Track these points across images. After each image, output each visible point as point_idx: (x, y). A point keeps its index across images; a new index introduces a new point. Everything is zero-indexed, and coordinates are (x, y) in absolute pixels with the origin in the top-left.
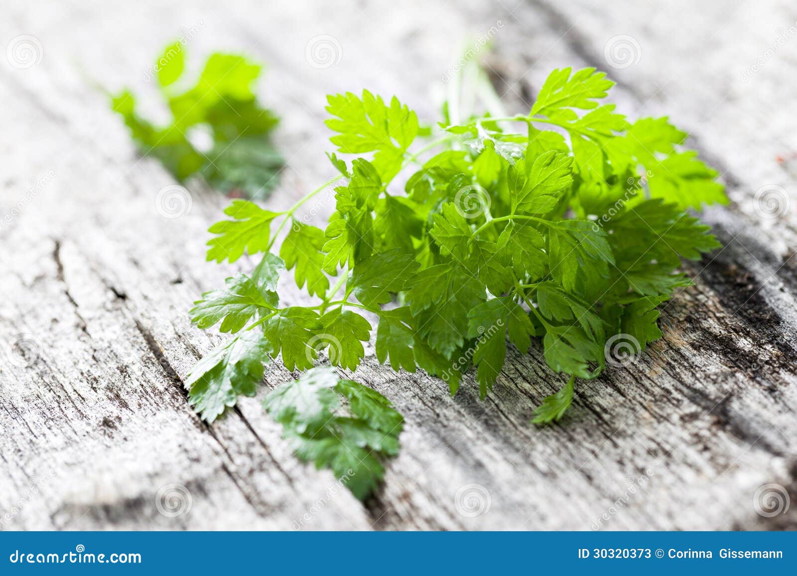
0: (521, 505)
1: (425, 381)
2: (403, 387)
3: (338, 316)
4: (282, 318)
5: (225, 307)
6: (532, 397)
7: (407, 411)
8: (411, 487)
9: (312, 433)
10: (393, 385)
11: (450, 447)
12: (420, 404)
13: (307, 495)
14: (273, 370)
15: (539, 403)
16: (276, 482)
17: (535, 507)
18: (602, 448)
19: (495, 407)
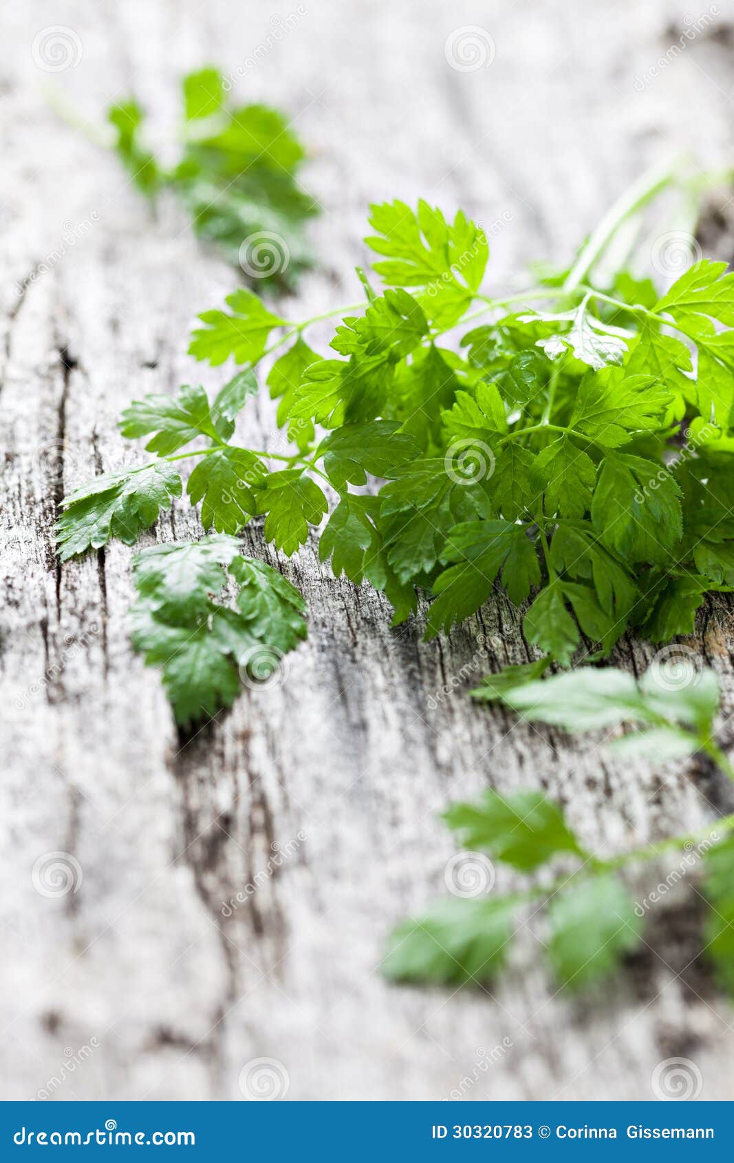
0: (379, 796)
1: (370, 595)
2: (337, 592)
3: (294, 480)
4: (224, 457)
5: (163, 420)
6: (493, 659)
7: (320, 626)
8: (257, 727)
9: (167, 616)
10: (325, 587)
11: (342, 690)
12: (344, 622)
13: (117, 694)
14: (188, 519)
15: (497, 670)
16: (90, 664)
17: (394, 805)
18: (535, 755)
19: (437, 657)
